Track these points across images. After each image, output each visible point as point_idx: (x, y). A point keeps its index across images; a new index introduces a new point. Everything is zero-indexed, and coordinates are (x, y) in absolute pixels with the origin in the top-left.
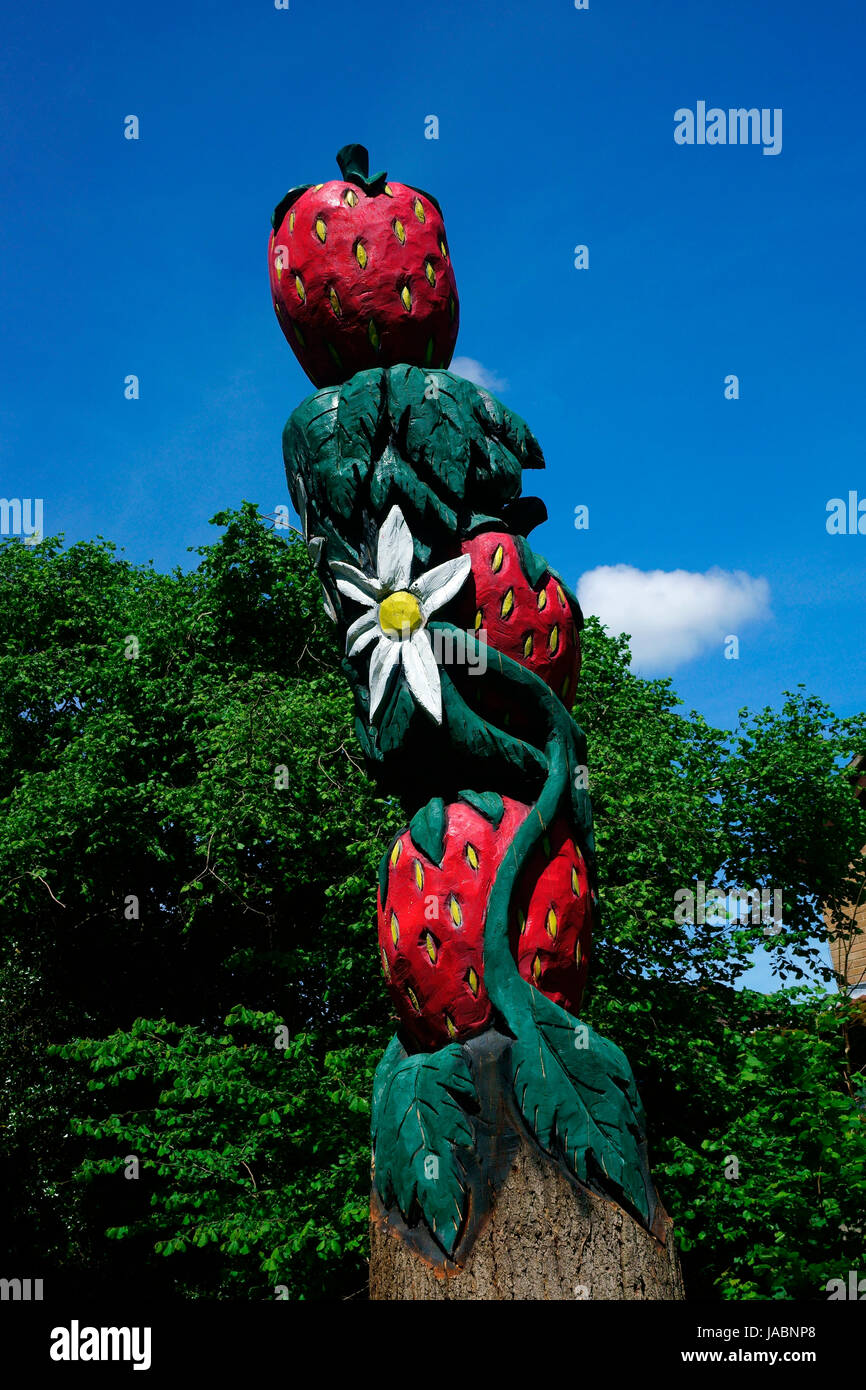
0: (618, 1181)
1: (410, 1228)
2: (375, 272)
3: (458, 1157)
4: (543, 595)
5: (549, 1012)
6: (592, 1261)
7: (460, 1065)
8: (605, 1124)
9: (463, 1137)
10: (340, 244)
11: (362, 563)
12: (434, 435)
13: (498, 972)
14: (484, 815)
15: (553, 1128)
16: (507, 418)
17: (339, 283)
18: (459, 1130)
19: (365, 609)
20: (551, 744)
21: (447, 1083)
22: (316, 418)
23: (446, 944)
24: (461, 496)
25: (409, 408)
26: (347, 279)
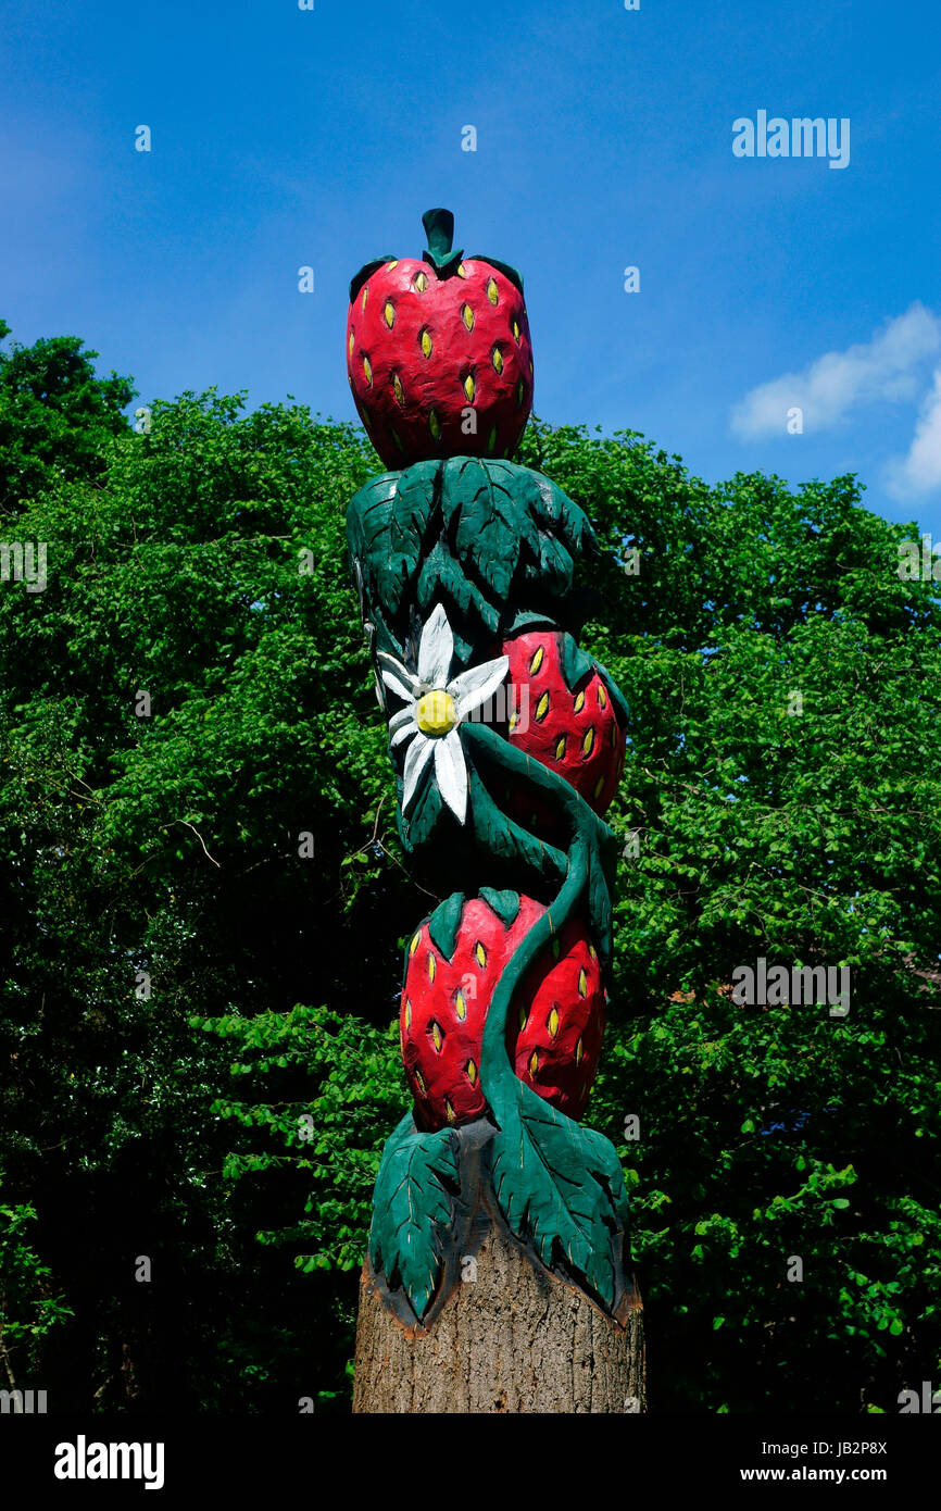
0: (582, 1268)
1: (391, 1291)
2: (438, 361)
3: (437, 1233)
4: (581, 697)
5: (535, 1108)
6: (545, 1337)
7: (446, 1150)
8: (579, 1214)
9: (442, 1215)
10: (406, 331)
11: (406, 657)
12: (483, 535)
13: (492, 1067)
14: (498, 915)
15: (525, 1215)
16: (565, 511)
17: (403, 372)
18: (440, 1209)
19: (404, 704)
20: (573, 847)
21: (434, 1166)
22: (372, 508)
23: (450, 1035)
24: (504, 598)
25: (460, 505)
26: (411, 368)
